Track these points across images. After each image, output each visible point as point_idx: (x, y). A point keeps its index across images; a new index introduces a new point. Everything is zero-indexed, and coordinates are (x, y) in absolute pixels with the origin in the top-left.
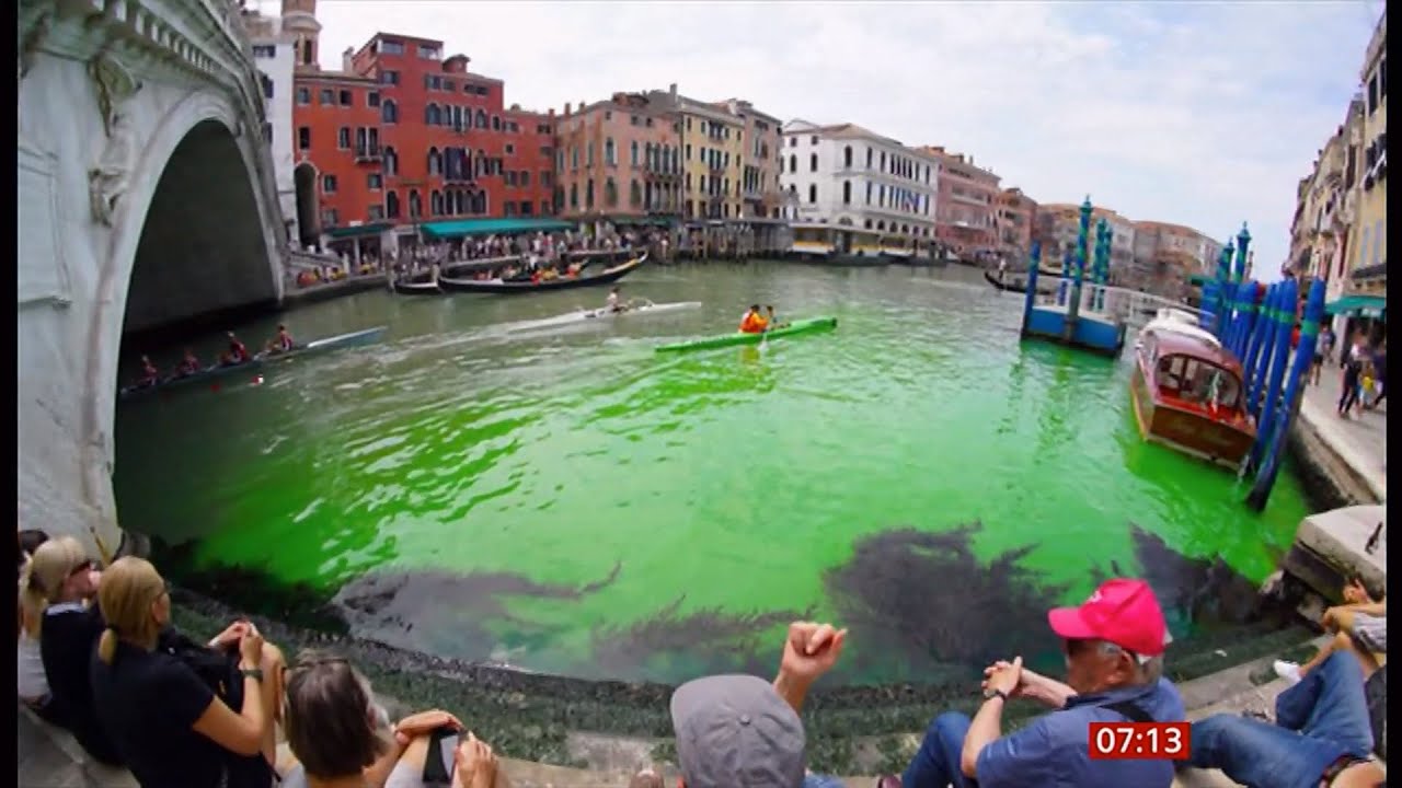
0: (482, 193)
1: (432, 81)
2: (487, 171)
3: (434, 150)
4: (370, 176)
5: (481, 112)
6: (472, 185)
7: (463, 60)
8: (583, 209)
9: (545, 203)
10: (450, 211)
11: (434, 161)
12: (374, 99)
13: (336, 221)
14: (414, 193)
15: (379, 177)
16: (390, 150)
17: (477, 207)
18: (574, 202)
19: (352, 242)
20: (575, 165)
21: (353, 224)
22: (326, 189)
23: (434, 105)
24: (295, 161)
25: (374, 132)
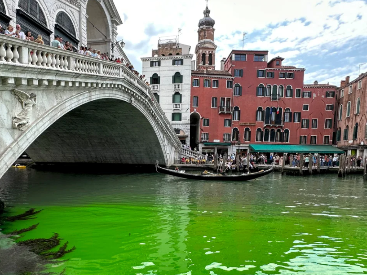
0: (287, 131)
1: (261, 73)
2: (290, 120)
3: (260, 109)
4: (225, 120)
5: (289, 88)
6: (281, 127)
7: (280, 59)
8: (351, 142)
9: (327, 138)
10: (266, 139)
11: (260, 114)
12: (230, 83)
13: (207, 139)
14: (247, 130)
15: (230, 121)
16: (236, 109)
17: (283, 139)
18: (346, 138)
19: (214, 148)
20: (348, 115)
21: (215, 141)
22: (204, 125)
23: (261, 86)
24: (191, 111)
25: (229, 100)
